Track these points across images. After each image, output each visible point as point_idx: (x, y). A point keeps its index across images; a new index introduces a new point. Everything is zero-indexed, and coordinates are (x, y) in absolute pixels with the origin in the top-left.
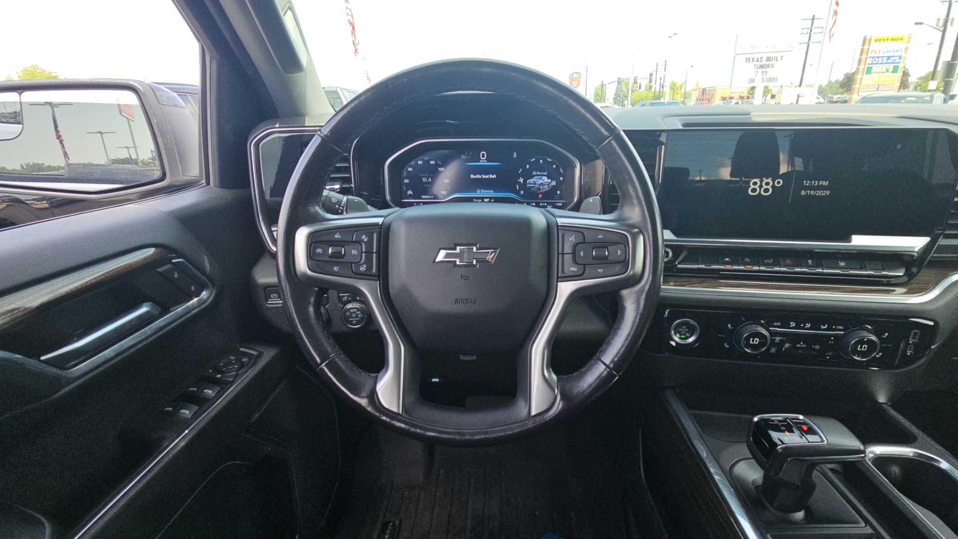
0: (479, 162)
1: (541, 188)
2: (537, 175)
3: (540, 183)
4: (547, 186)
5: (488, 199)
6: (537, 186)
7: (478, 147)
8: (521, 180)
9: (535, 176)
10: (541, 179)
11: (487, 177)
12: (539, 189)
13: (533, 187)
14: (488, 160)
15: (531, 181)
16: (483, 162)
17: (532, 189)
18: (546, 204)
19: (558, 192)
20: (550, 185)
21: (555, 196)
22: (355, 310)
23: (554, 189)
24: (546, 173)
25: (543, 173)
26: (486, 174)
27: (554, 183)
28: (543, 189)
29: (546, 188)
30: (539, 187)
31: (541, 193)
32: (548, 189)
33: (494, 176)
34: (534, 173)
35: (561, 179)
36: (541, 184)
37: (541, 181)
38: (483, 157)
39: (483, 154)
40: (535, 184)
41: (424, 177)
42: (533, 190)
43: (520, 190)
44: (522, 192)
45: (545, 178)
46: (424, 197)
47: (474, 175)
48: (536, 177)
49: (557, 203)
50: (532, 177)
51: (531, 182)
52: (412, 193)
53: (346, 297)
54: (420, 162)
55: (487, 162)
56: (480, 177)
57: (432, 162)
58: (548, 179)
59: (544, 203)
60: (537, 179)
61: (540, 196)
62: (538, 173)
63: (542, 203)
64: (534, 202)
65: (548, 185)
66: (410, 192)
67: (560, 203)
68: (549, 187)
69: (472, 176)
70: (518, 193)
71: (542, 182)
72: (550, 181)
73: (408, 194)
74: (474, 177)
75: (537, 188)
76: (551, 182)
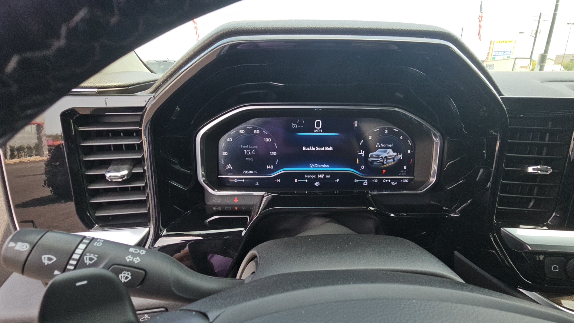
0: (313, 132)
1: (385, 163)
2: (381, 148)
3: (383, 157)
4: (392, 160)
5: (323, 175)
6: (380, 160)
7: (312, 115)
8: (363, 153)
9: (378, 148)
10: (385, 152)
11: (322, 149)
12: (383, 163)
13: (376, 161)
14: (324, 130)
15: (374, 154)
16: (318, 132)
17: (374, 163)
18: (389, 181)
19: (405, 167)
20: (395, 159)
21: (401, 171)
23: (400, 163)
24: (391, 146)
25: (388, 145)
26: (320, 146)
27: (400, 157)
28: (387, 163)
29: (391, 162)
30: (382, 161)
31: (385, 168)
32: (393, 163)
33: (331, 149)
34: (378, 145)
35: (409, 152)
36: (386, 157)
37: (385, 155)
38: (318, 126)
39: (318, 123)
40: (379, 157)
41: (247, 149)
42: (377, 165)
43: (361, 164)
44: (363, 167)
45: (390, 151)
46: (246, 172)
47: (307, 147)
48: (379, 150)
49: (403, 179)
50: (375, 149)
51: (374, 156)
52: (232, 168)
54: (241, 132)
55: (323, 132)
56: (314, 149)
57: (256, 132)
58: (394, 152)
59: (388, 179)
60: (381, 152)
61: (384, 171)
62: (382, 145)
63: (386, 179)
64: (376, 179)
65: (394, 159)
66: (229, 167)
67: (406, 179)
68: (394, 161)
69: (304, 148)
70: (357, 168)
71: (387, 155)
72: (395, 154)
73: (227, 168)
74: (308, 149)
75: (380, 162)
76: (397, 155)
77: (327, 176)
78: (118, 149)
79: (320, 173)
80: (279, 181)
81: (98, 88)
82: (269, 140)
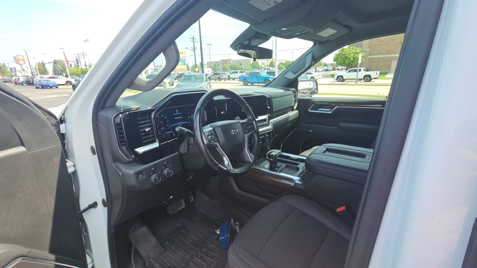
0: (176, 113)
2: (193, 115)
7: (176, 109)
8: (189, 117)
11: (179, 118)
14: (179, 112)
15: (191, 117)
22: (169, 170)
26: (179, 117)
34: (192, 114)
38: (177, 112)
39: (177, 111)
41: (160, 121)
44: (190, 121)
46: (162, 128)
47: (176, 118)
50: (191, 116)
52: (158, 128)
53: (164, 167)
54: (158, 117)
55: (179, 113)
57: (162, 116)
69: (175, 118)
70: (189, 122)
77: (183, 125)
78: (144, 124)
79: (181, 125)
80: (171, 129)
81: (137, 108)
82: (166, 118)
